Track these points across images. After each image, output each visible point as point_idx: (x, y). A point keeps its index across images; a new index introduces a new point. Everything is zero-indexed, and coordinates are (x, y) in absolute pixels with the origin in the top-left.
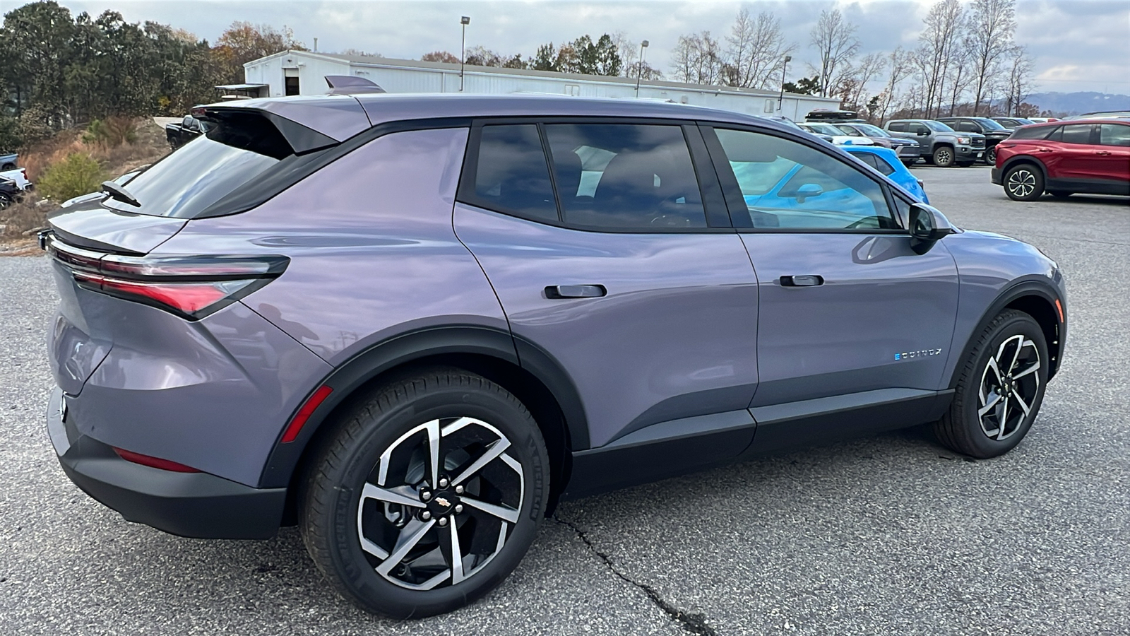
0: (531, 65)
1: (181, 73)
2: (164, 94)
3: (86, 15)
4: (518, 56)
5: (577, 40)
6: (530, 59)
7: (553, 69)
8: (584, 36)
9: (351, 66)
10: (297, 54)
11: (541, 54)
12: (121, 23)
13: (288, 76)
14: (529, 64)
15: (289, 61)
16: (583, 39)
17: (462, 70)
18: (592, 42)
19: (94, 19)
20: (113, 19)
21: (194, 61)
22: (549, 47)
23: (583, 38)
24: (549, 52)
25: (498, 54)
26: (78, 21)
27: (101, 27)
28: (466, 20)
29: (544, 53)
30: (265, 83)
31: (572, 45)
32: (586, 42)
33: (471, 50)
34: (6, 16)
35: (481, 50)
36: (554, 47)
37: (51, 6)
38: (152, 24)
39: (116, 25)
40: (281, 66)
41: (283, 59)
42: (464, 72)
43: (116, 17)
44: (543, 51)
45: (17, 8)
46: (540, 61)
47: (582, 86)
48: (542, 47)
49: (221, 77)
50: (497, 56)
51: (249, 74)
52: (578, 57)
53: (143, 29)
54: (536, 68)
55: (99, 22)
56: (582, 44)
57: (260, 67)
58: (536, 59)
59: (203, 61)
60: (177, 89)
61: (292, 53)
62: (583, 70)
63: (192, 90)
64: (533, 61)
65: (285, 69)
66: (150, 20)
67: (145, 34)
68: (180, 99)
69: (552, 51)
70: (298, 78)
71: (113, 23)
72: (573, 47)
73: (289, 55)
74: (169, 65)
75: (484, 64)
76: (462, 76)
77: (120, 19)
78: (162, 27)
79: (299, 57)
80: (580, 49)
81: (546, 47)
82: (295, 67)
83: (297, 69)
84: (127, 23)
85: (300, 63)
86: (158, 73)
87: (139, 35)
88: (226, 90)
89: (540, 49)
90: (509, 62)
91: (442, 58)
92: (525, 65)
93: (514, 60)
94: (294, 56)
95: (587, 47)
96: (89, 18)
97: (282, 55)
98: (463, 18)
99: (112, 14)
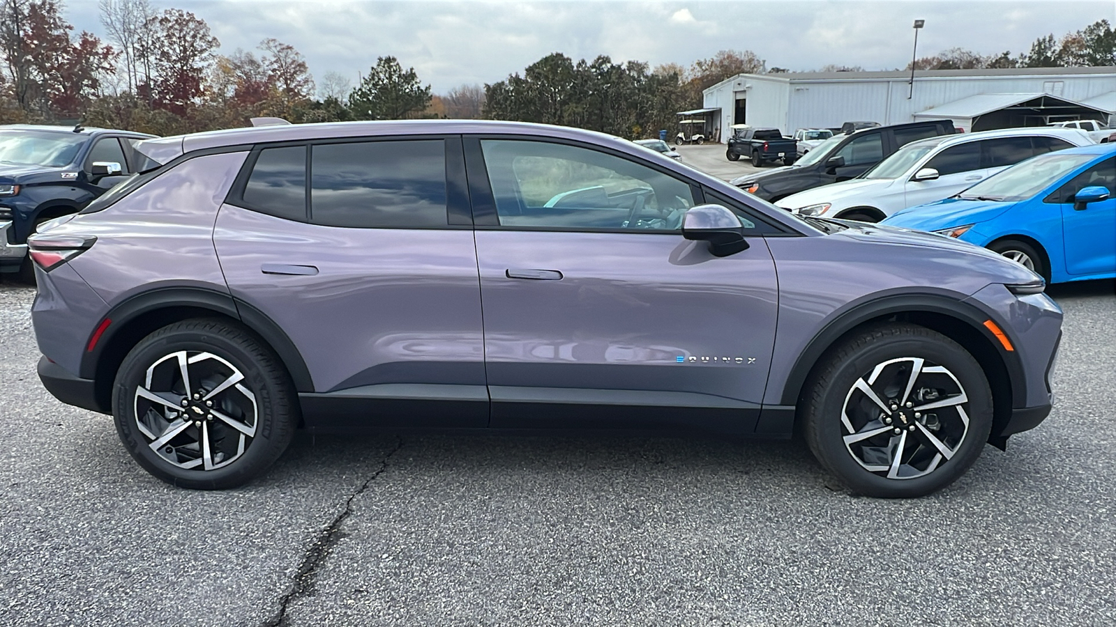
0: (1022, 63)
1: (652, 103)
2: (637, 123)
3: (583, 62)
4: (1007, 54)
5: (1089, 26)
6: (1022, 55)
7: (1054, 64)
8: (1100, 21)
9: (791, 83)
10: (746, 77)
11: (1037, 48)
12: (609, 65)
13: (738, 98)
14: (1020, 61)
15: (739, 84)
16: (1098, 25)
17: (912, 77)
18: (1110, 28)
19: (589, 63)
20: (604, 62)
21: (664, 91)
22: (1047, 39)
23: (1097, 23)
24: (1047, 45)
25: (978, 54)
26: (577, 67)
27: (594, 70)
28: (920, 23)
29: (1041, 47)
30: (719, 106)
31: (1082, 34)
32: (1101, 28)
33: (946, 53)
34: (526, 70)
35: (958, 52)
36: (1055, 38)
37: (559, 57)
38: (633, 63)
39: (606, 67)
40: (732, 90)
41: (734, 83)
42: (914, 79)
43: (607, 60)
44: (1040, 44)
45: (536, 62)
46: (1035, 56)
47: (1067, 82)
48: (1038, 40)
49: (686, 104)
50: (978, 56)
51: (706, 100)
52: (1089, 47)
53: (626, 68)
54: (1029, 66)
55: (593, 67)
56: (1095, 32)
57: (715, 92)
58: (1028, 55)
59: (671, 91)
60: (648, 118)
61: (742, 76)
62: (1094, 62)
63: (660, 118)
64: (1026, 57)
65: (736, 92)
66: (632, 60)
67: (627, 72)
68: (649, 126)
69: (1052, 44)
70: (745, 100)
71: (604, 66)
72: (1083, 36)
73: (740, 78)
74: (643, 97)
75: (961, 67)
76: (911, 83)
77: (609, 62)
78: (641, 65)
79: (747, 79)
80: (1093, 37)
81: (1044, 40)
82: (743, 90)
83: (744, 91)
84: (614, 65)
85: (747, 86)
86: (634, 105)
87: (622, 74)
88: (685, 116)
89: (1036, 43)
90: (994, 61)
91: (930, 64)
92: (1014, 62)
93: (1000, 58)
94: (743, 79)
95: (1102, 34)
96: (586, 64)
97: (734, 79)
98: (916, 21)
99: (603, 58)
